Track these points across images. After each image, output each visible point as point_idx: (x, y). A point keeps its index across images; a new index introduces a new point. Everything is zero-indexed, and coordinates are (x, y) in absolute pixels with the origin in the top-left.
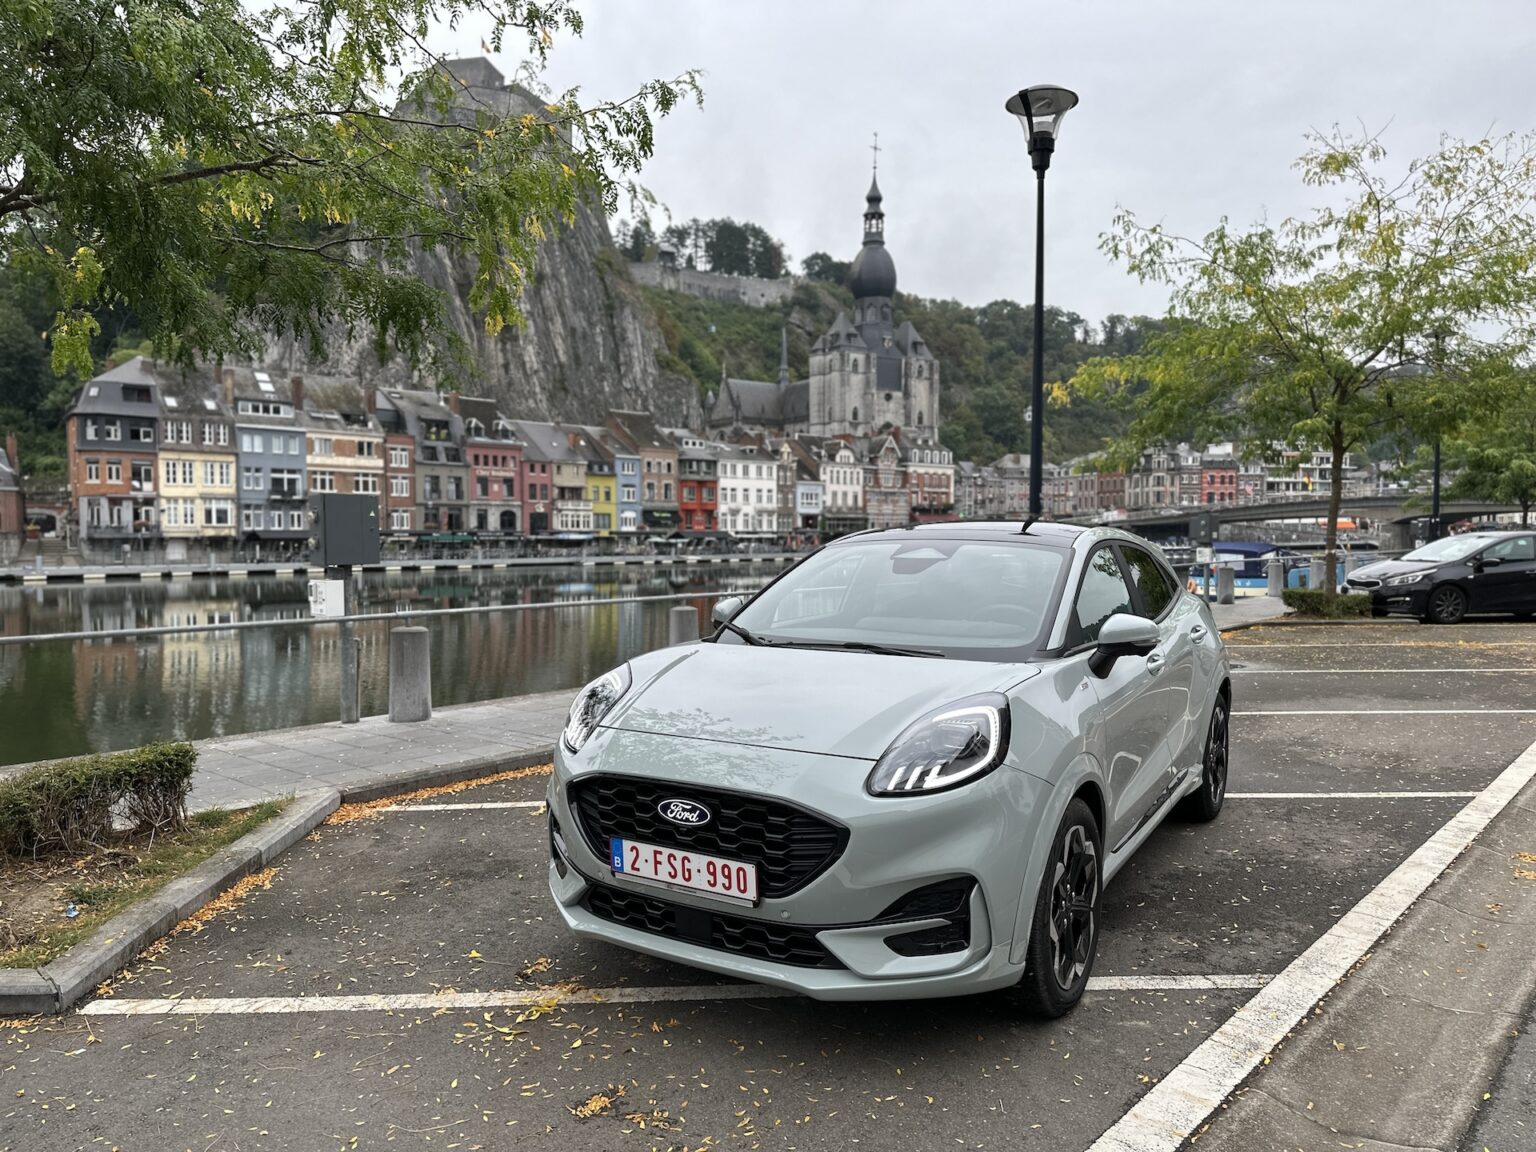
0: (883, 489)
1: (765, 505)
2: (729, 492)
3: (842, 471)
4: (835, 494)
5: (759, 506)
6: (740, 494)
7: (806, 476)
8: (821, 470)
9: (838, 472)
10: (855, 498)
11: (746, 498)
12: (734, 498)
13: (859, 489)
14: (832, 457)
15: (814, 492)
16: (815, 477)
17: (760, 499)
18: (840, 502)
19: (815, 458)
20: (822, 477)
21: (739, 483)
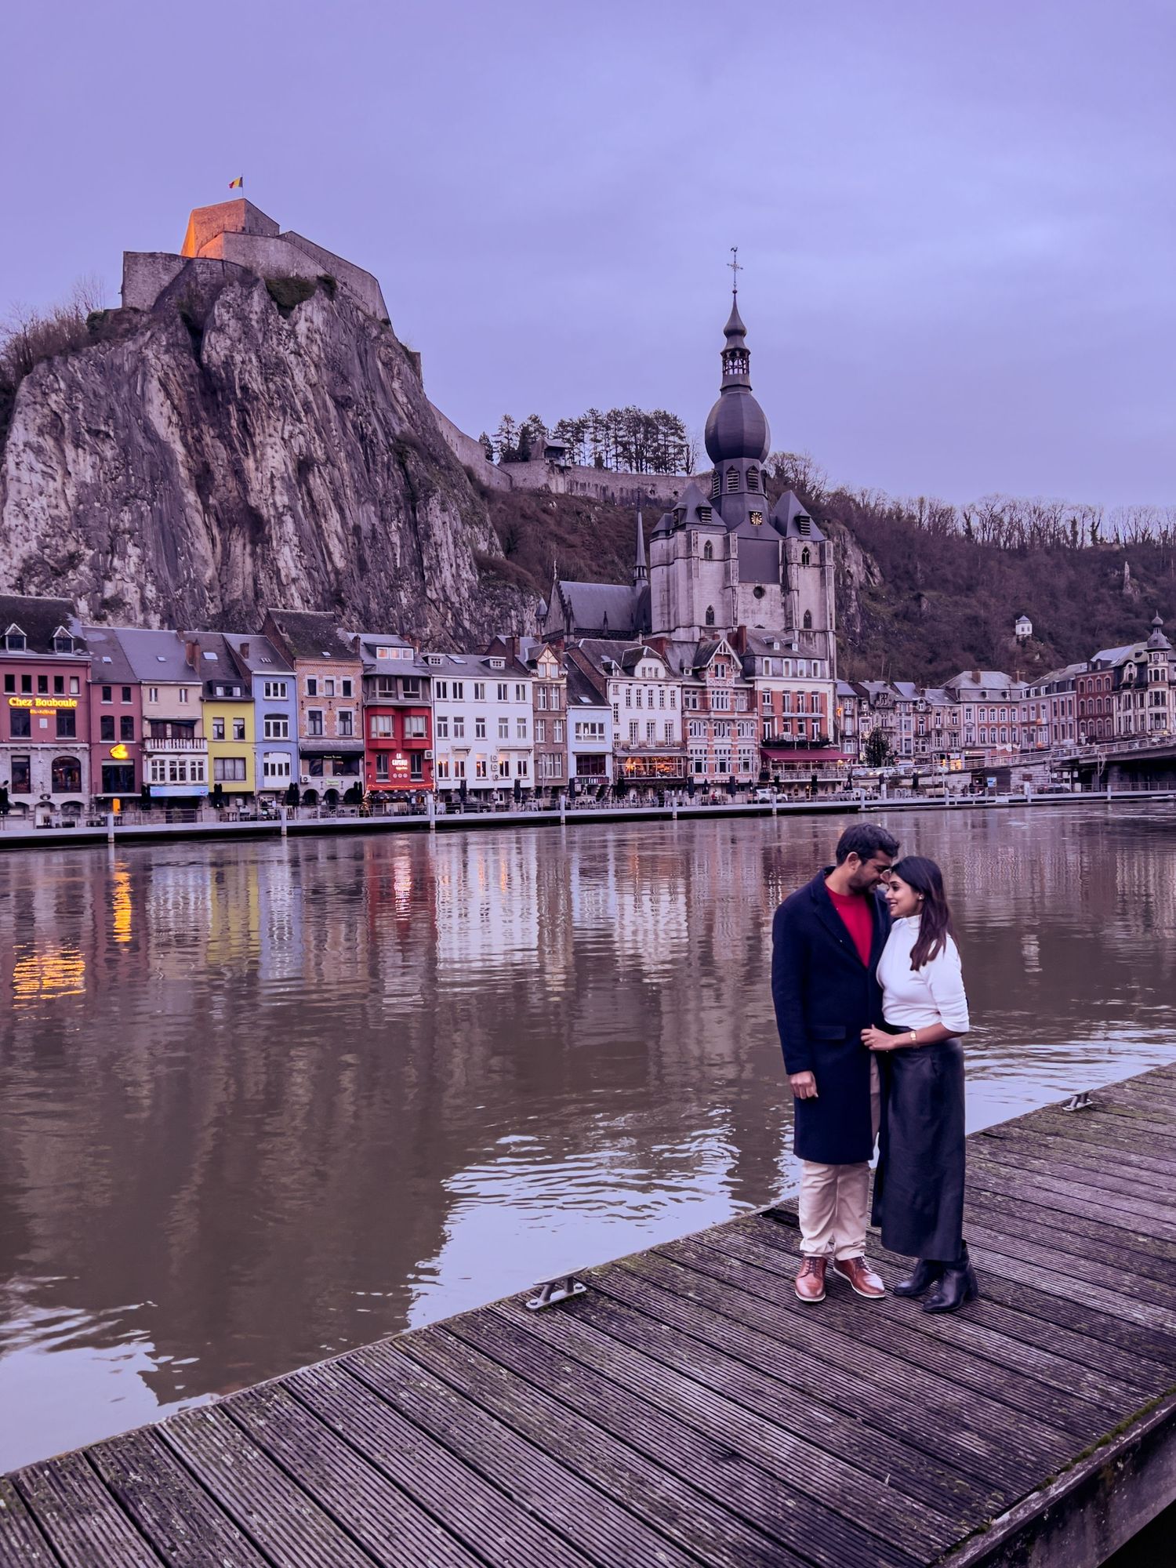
0: (712, 715)
1: (514, 740)
2: (451, 724)
3: (645, 691)
4: (633, 726)
5: (505, 743)
6: (470, 726)
7: (585, 699)
8: (610, 689)
9: (639, 692)
10: (668, 728)
11: (481, 731)
12: (460, 732)
13: (675, 716)
14: (629, 670)
15: (597, 722)
16: (599, 699)
17: (504, 732)
18: (642, 735)
19: (603, 672)
20: (612, 699)
21: (468, 708)
